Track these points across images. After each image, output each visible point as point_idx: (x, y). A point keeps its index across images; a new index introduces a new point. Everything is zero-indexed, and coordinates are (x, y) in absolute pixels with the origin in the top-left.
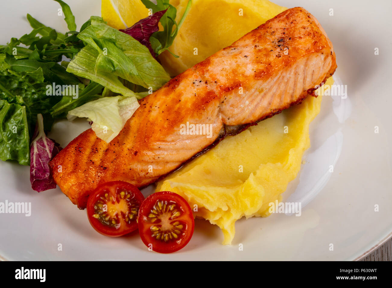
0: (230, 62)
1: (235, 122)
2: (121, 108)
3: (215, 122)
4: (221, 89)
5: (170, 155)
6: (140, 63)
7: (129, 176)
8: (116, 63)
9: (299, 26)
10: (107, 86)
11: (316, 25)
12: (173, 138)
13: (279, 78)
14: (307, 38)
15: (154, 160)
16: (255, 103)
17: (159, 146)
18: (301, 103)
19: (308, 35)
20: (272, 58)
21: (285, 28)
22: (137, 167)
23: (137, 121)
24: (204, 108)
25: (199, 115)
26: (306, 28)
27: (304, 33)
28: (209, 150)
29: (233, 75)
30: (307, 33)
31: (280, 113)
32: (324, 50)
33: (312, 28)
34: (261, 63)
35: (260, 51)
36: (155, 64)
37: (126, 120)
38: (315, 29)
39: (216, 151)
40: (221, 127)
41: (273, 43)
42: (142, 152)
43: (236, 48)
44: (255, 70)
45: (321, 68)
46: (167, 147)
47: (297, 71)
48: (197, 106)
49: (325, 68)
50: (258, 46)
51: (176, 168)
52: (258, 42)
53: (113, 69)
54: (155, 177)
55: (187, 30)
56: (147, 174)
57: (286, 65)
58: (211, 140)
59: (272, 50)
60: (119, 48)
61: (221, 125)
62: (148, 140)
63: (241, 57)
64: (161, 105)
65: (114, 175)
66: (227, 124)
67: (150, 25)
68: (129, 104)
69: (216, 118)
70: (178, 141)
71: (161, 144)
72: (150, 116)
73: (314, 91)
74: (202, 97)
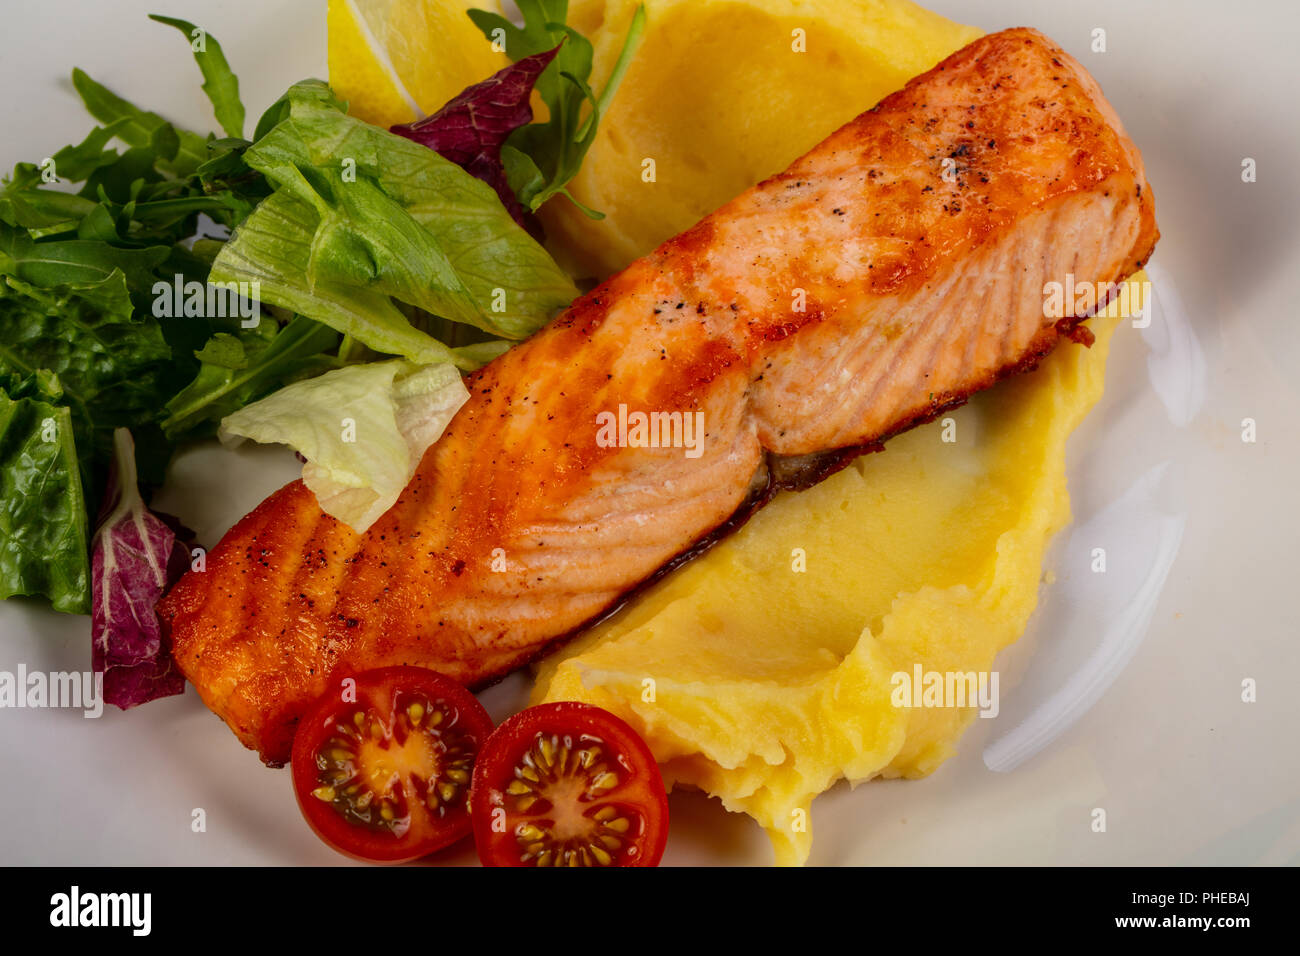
0: (781, 232)
1: (804, 443)
2: (404, 405)
3: (734, 448)
4: (752, 331)
5: (580, 567)
6: (468, 246)
7: (437, 646)
8: (380, 250)
9: (1023, 97)
10: (352, 330)
11: (1081, 94)
12: (587, 508)
13: (955, 286)
14: (1052, 139)
15: (524, 590)
16: (874, 376)
17: (540, 541)
18: (1034, 368)
19: (1056, 130)
20: (930, 217)
21: (973, 107)
22: (466, 614)
23: (463, 453)
24: (696, 401)
26: (1047, 104)
27: (1041, 124)
28: (715, 543)
29: (794, 280)
30: (1052, 122)
31: (963, 404)
32: (1113, 182)
33: (1069, 103)
34: (892, 235)
35: (886, 190)
36: (523, 246)
37: (425, 449)
38: (1079, 109)
39: (741, 548)
40: (758, 463)
41: (931, 162)
42: (480, 561)
43: (803, 180)
44: (870, 262)
45: (1105, 244)
46: (567, 541)
47: (1020, 257)
48: (670, 396)
49: (1117, 243)
50: (881, 174)
51: (601, 610)
52: (880, 158)
53: (370, 272)
54: (529, 645)
55: (633, 115)
56: (501, 636)
57: (980, 241)
58: (722, 509)
59: (928, 189)
60: (393, 198)
61: (758, 454)
62: (500, 519)
63: (821, 216)
64: (545, 393)
65: (384, 646)
66: (776, 452)
67: (501, 104)
68: (430, 389)
69: (739, 433)
70: (607, 519)
71: (545, 533)
72: (506, 434)
73: (1080, 324)
74: (686, 362)
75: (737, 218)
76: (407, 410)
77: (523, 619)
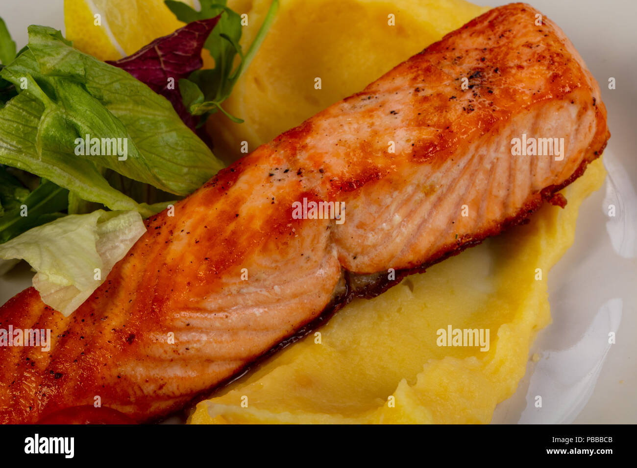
0: (356, 126)
1: (370, 265)
2: (102, 237)
3: (321, 266)
4: (332, 185)
5: (215, 343)
6: (149, 135)
7: (116, 392)
8: (84, 129)
9: (519, 42)
10: (67, 185)
11: (557, 40)
12: (220, 301)
13: (471, 160)
14: (537, 67)
15: (176, 356)
16: (417, 220)
17: (187, 322)
18: (527, 221)
19: (539, 61)
20: (454, 114)
21: (485, 49)
22: (136, 371)
23: (139, 266)
24: (294, 230)
25: (281, 247)
26: (534, 46)
27: (529, 57)
28: (310, 331)
29: (362, 154)
30: (536, 56)
31: (479, 244)
32: (576, 94)
33: (548, 45)
34: (429, 126)
35: (426, 99)
36: (187, 137)
38: (555, 48)
39: (328, 335)
40: (339, 277)
41: (456, 82)
42: (145, 335)
43: (371, 96)
44: (412, 142)
45: (572, 137)
46: (206, 323)
48: (276, 226)
49: (581, 137)
50: (423, 90)
51: (231, 373)
52: (423, 80)
54: (182, 395)
55: (272, 69)
56: (161, 387)
57: (487, 130)
58: (314, 307)
59: (453, 98)
60: (95, 97)
61: (338, 271)
62: (160, 306)
63: (383, 115)
64: (195, 227)
65: (79, 392)
66: (351, 270)
67: (180, 53)
68: (122, 228)
69: (325, 255)
70: (234, 311)
71: (190, 317)
72: (168, 253)
73: (556, 193)
74: (287, 205)
75: (327, 118)
76: (104, 240)
77: (177, 377)
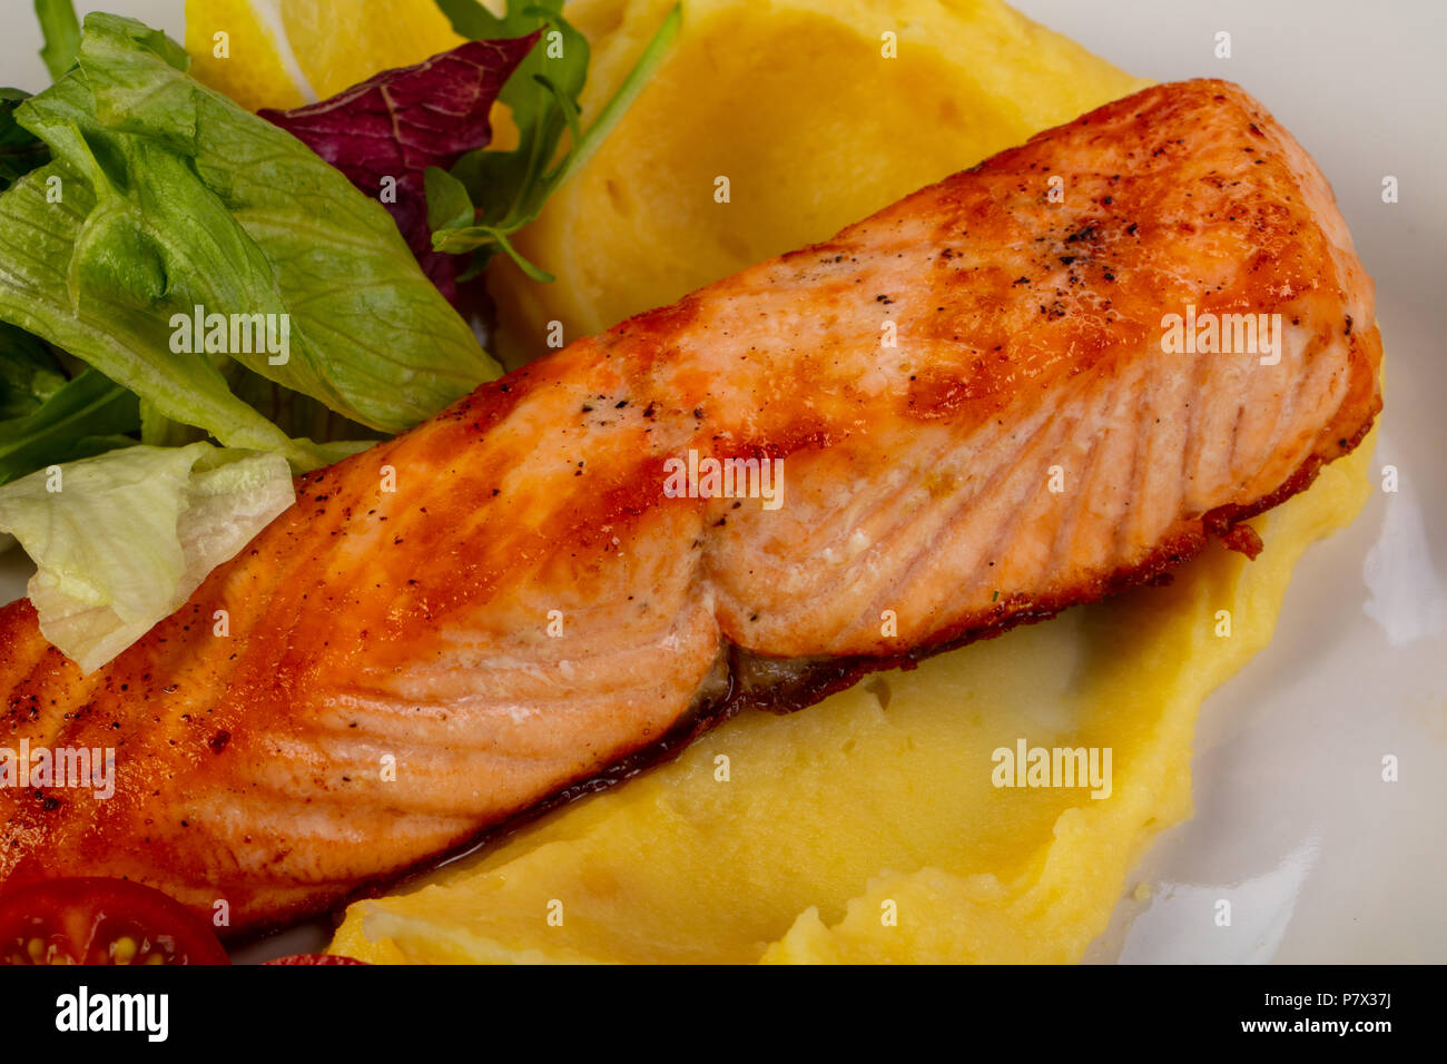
0: (793, 319)
1: (788, 639)
2: (197, 504)
3: (674, 627)
4: (716, 449)
5: (414, 772)
6: (331, 286)
7: (177, 857)
8: (177, 259)
9: (1193, 170)
10: (130, 380)
12: (432, 680)
13: (1045, 427)
14: (1224, 233)
15: (320, 793)
16: (907, 548)
17: (352, 719)
18: (1165, 579)
19: (1232, 219)
20: (1018, 320)
21: (1116, 178)
22: (226, 815)
23: (266, 580)
24: (615, 540)
25: (582, 573)
26: (1227, 183)
27: (1211, 208)
28: (636, 772)
29: (795, 386)
30: (1228, 207)
31: (1048, 618)
32: (1306, 304)
33: (1260, 183)
34: (956, 338)
35: (962, 276)
36: (420, 302)
37: (211, 567)
38: (1274, 194)
39: (675, 785)
40: (713, 657)
41: (1037, 245)
42: (253, 734)
43: (844, 255)
44: (912, 372)
45: (1288, 401)
46: (396, 727)
47: (1150, 399)
48: (575, 527)
49: (1309, 402)
50: (960, 255)
51: (445, 846)
52: (965, 233)
53: (154, 288)
54: (325, 881)
55: (651, 165)
56: (279, 858)
57: (1087, 363)
58: (649, 718)
59: (1023, 280)
60: (213, 189)
61: (713, 645)
62: (294, 676)
63: (859, 303)
64: (399, 508)
65: (93, 847)
66: (743, 645)
67: (439, 109)
68: (243, 487)
69: (686, 605)
70: (464, 705)
71: (361, 709)
72: (333, 559)
73: (1242, 523)
74: (610, 482)
75: (735, 295)
76: (200, 511)
77: (316, 839)
